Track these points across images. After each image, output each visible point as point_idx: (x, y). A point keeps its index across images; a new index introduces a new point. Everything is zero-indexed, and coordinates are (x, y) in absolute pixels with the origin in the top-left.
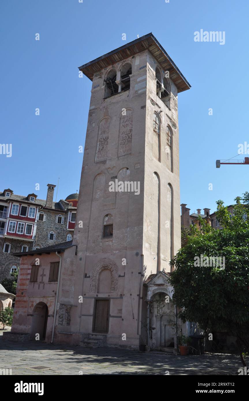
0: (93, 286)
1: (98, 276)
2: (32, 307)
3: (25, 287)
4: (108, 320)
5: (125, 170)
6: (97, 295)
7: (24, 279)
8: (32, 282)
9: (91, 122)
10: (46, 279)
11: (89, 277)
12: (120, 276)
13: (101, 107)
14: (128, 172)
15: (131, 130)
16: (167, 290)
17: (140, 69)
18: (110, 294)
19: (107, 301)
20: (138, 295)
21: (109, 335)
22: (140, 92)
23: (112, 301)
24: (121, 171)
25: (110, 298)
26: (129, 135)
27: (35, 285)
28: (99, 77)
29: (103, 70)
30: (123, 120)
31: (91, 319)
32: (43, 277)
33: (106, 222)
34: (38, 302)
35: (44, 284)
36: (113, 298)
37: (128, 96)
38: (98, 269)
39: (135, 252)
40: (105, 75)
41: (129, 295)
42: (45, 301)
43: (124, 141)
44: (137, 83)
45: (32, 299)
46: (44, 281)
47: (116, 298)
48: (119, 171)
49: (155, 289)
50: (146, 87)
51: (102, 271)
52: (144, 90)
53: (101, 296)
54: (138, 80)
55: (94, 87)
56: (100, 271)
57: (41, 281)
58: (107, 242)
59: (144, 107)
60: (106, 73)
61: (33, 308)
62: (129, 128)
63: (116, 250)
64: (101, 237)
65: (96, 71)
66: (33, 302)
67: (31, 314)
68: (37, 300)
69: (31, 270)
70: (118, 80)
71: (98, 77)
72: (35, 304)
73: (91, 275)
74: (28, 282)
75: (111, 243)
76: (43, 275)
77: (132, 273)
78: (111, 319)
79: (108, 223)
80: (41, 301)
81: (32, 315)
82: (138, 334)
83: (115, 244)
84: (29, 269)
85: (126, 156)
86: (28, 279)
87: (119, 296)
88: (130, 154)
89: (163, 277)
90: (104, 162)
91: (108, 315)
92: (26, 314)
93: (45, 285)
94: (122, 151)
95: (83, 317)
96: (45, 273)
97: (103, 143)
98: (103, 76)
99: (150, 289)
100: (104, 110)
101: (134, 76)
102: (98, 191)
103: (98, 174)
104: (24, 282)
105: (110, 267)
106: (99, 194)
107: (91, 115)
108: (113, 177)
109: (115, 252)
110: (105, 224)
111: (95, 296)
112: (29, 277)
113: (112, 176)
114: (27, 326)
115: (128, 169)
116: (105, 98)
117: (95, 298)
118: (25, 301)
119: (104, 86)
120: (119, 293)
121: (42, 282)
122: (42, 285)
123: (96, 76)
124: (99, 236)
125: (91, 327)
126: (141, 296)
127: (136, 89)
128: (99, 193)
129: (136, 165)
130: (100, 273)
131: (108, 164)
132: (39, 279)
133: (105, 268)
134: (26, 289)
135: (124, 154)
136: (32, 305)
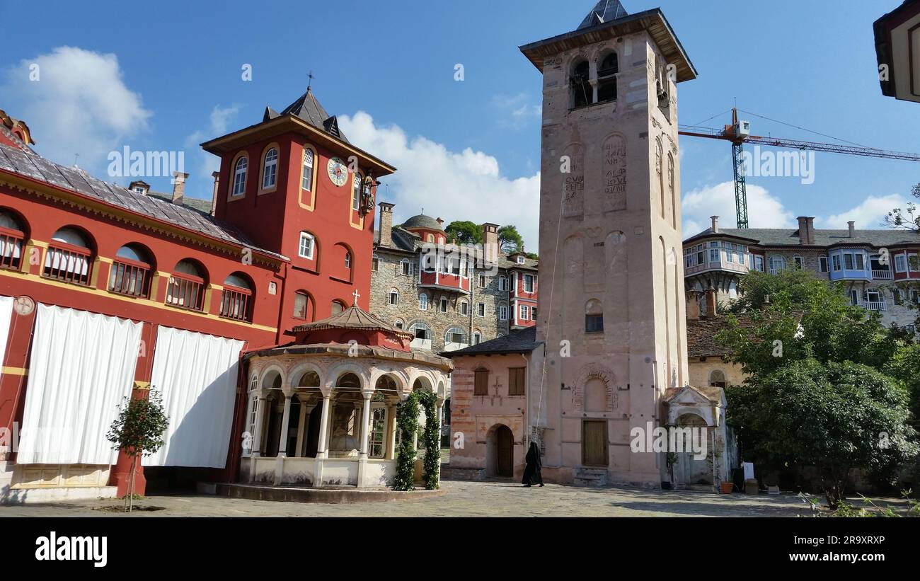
0: (576, 401)
1: (583, 388)
2: (483, 431)
3: (466, 403)
4: (605, 448)
5: (616, 234)
6: (585, 415)
7: (463, 391)
8: (478, 395)
9: (547, 147)
10: (504, 391)
11: (569, 388)
12: (620, 389)
13: (564, 124)
14: (623, 238)
15: (623, 171)
16: (699, 411)
17: (635, 64)
18: (606, 413)
19: (603, 423)
20: (653, 416)
21: (611, 468)
22: (636, 107)
23: (610, 423)
24: (610, 235)
25: (607, 419)
26: (620, 178)
27: (485, 399)
28: (555, 66)
29: (562, 55)
30: (607, 151)
31: (579, 447)
32: (497, 388)
33: (590, 309)
34: (493, 423)
35: (501, 399)
36: (613, 419)
37: (614, 111)
38: (583, 377)
39: (644, 357)
40: (568, 63)
41: (638, 415)
42: (505, 422)
43: (613, 187)
44: (630, 90)
45: (481, 420)
46: (499, 393)
47: (618, 420)
48: (608, 235)
49: (681, 410)
50: (647, 100)
51: (589, 380)
52: (643, 105)
53: (590, 415)
54: (632, 85)
55: (547, 85)
56: (586, 380)
57: (495, 393)
58: (595, 341)
59: (645, 135)
60: (569, 60)
61: (485, 433)
62: (619, 166)
63: (611, 352)
64: (583, 332)
65: (550, 55)
66: (484, 424)
67: (484, 440)
68: (492, 422)
69: (473, 378)
70: (593, 78)
71: (552, 67)
72: (488, 427)
73: (571, 386)
74: (471, 395)
75: (601, 342)
76: (497, 386)
77: (642, 386)
78: (611, 449)
79: (594, 312)
80: (498, 422)
81: (484, 443)
82: (657, 467)
83: (608, 344)
84: (470, 376)
85: (617, 212)
86: (471, 391)
87: (621, 417)
88: (625, 209)
89: (692, 394)
90: (579, 218)
91: (606, 444)
92: (475, 441)
93: (503, 400)
94: (608, 202)
95: (564, 444)
96: (500, 383)
97: (574, 185)
98: (563, 66)
99: (672, 408)
100: (572, 130)
101: (623, 76)
102: (572, 263)
103: (571, 237)
104: (464, 395)
105: (603, 376)
106: (573, 268)
107: (547, 136)
108: (598, 244)
109: (609, 355)
110: (588, 312)
111: (583, 416)
112: (472, 387)
113: (596, 242)
114: (478, 459)
115: (621, 233)
116: (571, 110)
117: (582, 418)
118: (469, 423)
119: (567, 86)
120: (622, 413)
121: (497, 395)
122: (497, 400)
123: (549, 63)
124: (580, 330)
125: (578, 457)
126: (658, 417)
127: (629, 101)
128: (574, 266)
129: (637, 228)
130: (587, 383)
131: (587, 222)
132: (491, 391)
133: (594, 376)
134: (468, 406)
135: (614, 208)
136: (484, 428)
